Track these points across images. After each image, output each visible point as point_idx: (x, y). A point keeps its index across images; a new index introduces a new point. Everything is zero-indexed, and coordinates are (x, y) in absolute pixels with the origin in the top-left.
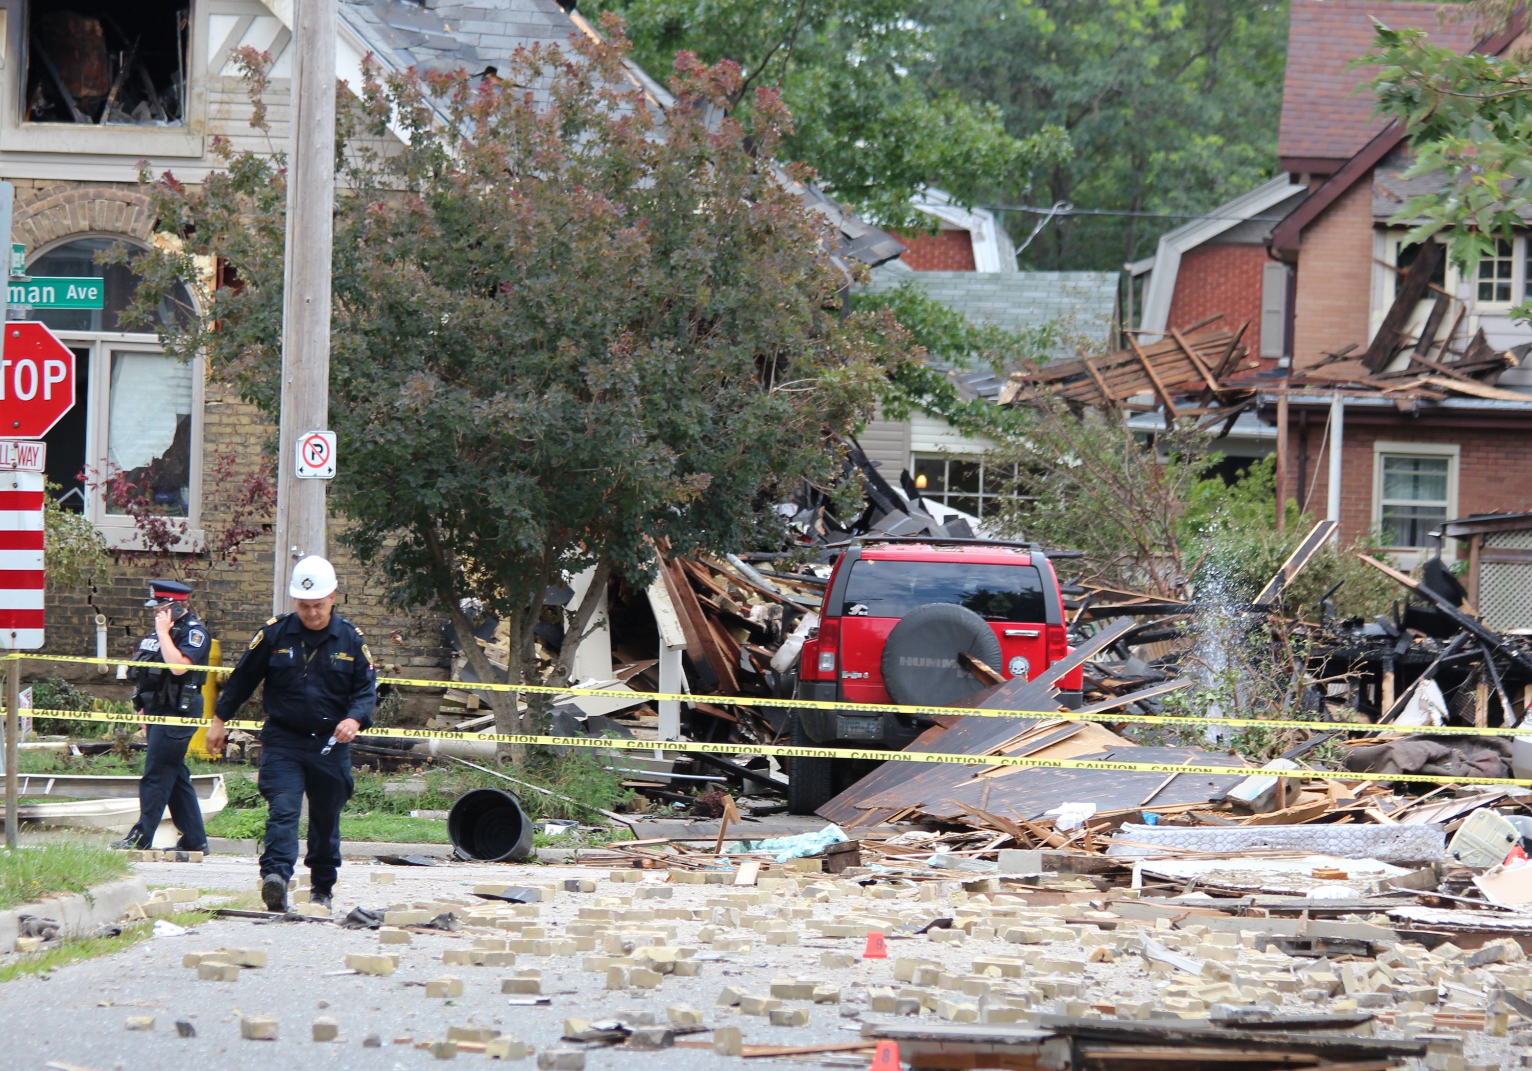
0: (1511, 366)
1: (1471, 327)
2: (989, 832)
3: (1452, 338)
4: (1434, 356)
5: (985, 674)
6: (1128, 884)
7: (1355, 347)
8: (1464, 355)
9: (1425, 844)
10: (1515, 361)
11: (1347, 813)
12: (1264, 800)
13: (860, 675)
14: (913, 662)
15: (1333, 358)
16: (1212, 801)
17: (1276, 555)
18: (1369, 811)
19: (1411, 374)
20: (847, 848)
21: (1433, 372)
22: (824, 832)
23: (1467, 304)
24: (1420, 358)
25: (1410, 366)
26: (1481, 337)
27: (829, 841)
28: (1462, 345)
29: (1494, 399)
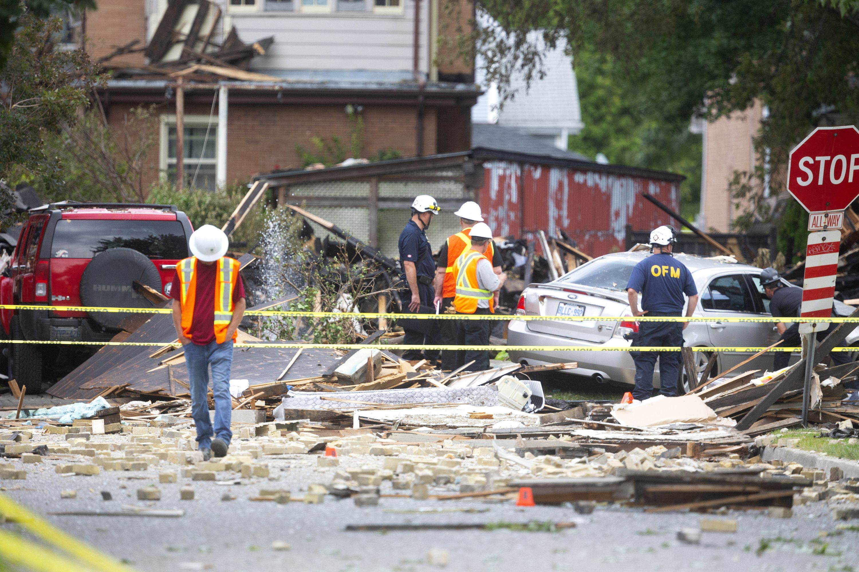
0: (259, 54)
1: (226, 26)
2: (184, 400)
3: (213, 33)
4: (199, 48)
5: (154, 295)
6: (351, 425)
7: (136, 42)
8: (222, 47)
9: (486, 399)
10: (262, 51)
11: (416, 381)
12: (360, 374)
13: (64, 298)
14: (102, 288)
15: (121, 51)
16: (324, 376)
17: (203, 207)
18: (429, 379)
19: (183, 62)
20: (112, 412)
21: (199, 61)
22: (95, 402)
23: (223, 8)
24: (189, 50)
25: (182, 56)
26: (234, 33)
27: (98, 408)
28: (220, 39)
29: (250, 81)
